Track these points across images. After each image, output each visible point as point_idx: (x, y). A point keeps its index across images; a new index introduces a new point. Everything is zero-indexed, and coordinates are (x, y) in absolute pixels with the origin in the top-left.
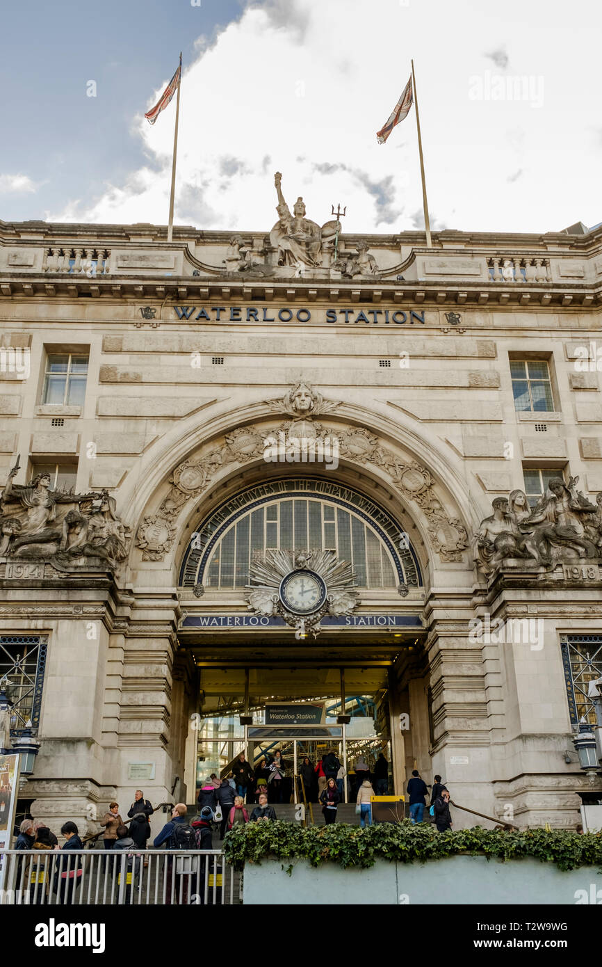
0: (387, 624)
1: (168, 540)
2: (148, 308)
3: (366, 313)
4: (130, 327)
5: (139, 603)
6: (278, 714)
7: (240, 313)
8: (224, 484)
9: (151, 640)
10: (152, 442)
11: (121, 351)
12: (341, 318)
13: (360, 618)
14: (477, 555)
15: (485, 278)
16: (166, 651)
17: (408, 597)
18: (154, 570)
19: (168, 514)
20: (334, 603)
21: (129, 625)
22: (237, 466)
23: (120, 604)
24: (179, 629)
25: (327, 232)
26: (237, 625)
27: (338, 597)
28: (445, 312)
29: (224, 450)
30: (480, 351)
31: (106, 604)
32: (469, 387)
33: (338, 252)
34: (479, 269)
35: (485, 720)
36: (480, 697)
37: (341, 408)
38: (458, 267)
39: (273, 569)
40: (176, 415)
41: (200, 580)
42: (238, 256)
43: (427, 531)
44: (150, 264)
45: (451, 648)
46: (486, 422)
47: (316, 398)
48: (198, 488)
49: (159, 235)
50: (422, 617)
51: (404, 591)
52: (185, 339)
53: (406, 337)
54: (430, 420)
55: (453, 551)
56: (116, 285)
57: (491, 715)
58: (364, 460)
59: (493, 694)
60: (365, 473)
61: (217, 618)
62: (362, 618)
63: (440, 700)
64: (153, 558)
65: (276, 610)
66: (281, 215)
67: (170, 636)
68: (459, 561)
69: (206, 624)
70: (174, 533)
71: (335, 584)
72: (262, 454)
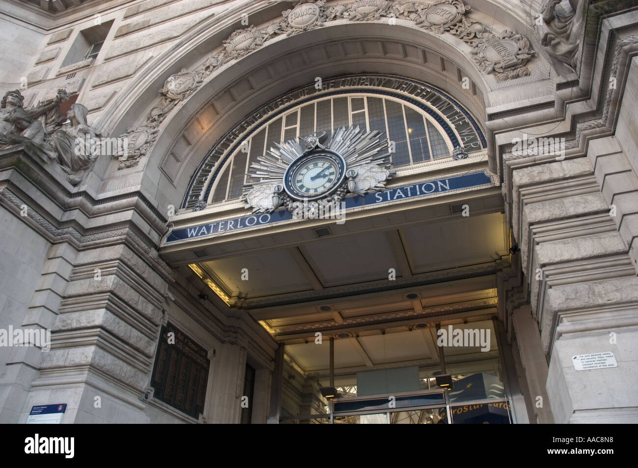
0: (436, 190)
1: (146, 143)
10: (146, 63)
11: (137, 13)
13: (395, 191)
16: (118, 259)
18: (125, 175)
19: (152, 121)
20: (357, 179)
22: (232, 63)
24: (162, 246)
26: (230, 229)
27: (361, 172)
29: (222, 55)
40: (172, 37)
41: (205, 197)
48: (187, 90)
50: (487, 172)
51: (461, 155)
55: (513, 65)
58: (377, 16)
61: (207, 226)
64: (129, 164)
65: (278, 202)
67: (126, 239)
68: (526, 75)
69: (194, 235)
70: (156, 135)
71: (358, 159)
72: (261, 45)
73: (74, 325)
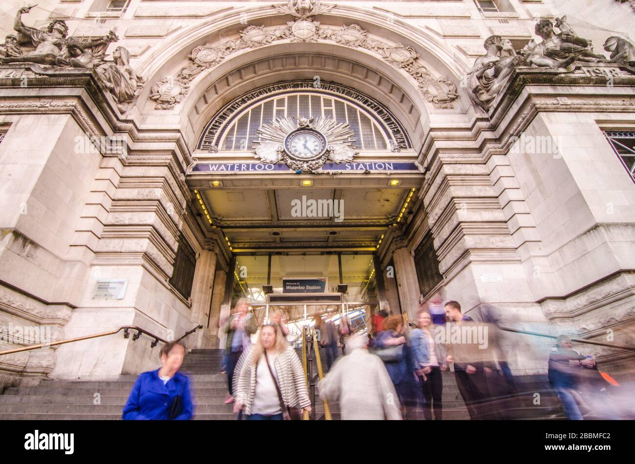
0: (385, 168)
1: (180, 94)
5: (142, 136)
6: (292, 286)
10: (176, 30)
13: (358, 164)
18: (164, 115)
19: (184, 78)
21: (129, 154)
22: (248, 49)
23: (118, 130)
26: (244, 170)
27: (338, 148)
29: (238, 41)
31: (79, 99)
37: (336, 9)
39: (278, 128)
40: (198, 15)
41: (217, 144)
43: (418, 88)
45: (457, 172)
46: (457, 18)
47: (314, 4)
48: (213, 62)
50: (417, 163)
54: (411, 17)
55: (445, 100)
57: (518, 229)
58: (356, 45)
60: (358, 60)
61: (225, 165)
62: (361, 165)
64: (165, 107)
65: (280, 158)
67: (169, 164)
68: (451, 108)
69: (215, 169)
70: (187, 90)
71: (335, 139)
72: (270, 43)
73: (127, 222)
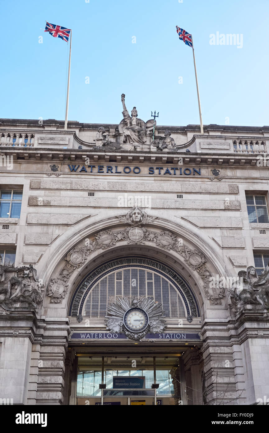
0: (181, 338)
1: (64, 292)
2: (54, 166)
3: (170, 169)
4: (45, 176)
5: (49, 326)
6: (120, 383)
7: (103, 168)
8: (94, 260)
9: (54, 347)
10: (56, 238)
11: (40, 189)
12: (156, 172)
13: (166, 335)
14: (230, 302)
15: (232, 151)
16: (62, 353)
17: (192, 323)
18: (57, 308)
19: (64, 278)
20: (153, 326)
21: (43, 338)
22: (101, 251)
23: (38, 327)
24: (69, 340)
25: (149, 125)
26: (101, 338)
27: (155, 323)
28: (211, 169)
29: (94, 243)
30: (230, 190)
31: (31, 328)
32: (224, 210)
33: (154, 136)
34: (229, 146)
35: (235, 393)
36: (232, 380)
37: (157, 220)
38: (218, 145)
39: (120, 307)
40: (69, 223)
41: (80, 313)
42: (102, 138)
43: (203, 288)
44: (56, 142)
46: (234, 229)
47: (143, 215)
48: (80, 263)
49: (60, 126)
50: (200, 334)
51: (190, 319)
52: (74, 182)
53: (191, 182)
54: (204, 228)
55: (217, 299)
56: (37, 154)
57: (238, 390)
58: (169, 249)
59: (240, 378)
60: (170, 256)
61: (90, 334)
62: (168, 335)
63: (210, 381)
64: (56, 301)
65: (121, 330)
66: (124, 116)
67: (65, 345)
68: (220, 304)
69: (84, 337)
70: (67, 288)
71: (153, 316)
72: (115, 245)
